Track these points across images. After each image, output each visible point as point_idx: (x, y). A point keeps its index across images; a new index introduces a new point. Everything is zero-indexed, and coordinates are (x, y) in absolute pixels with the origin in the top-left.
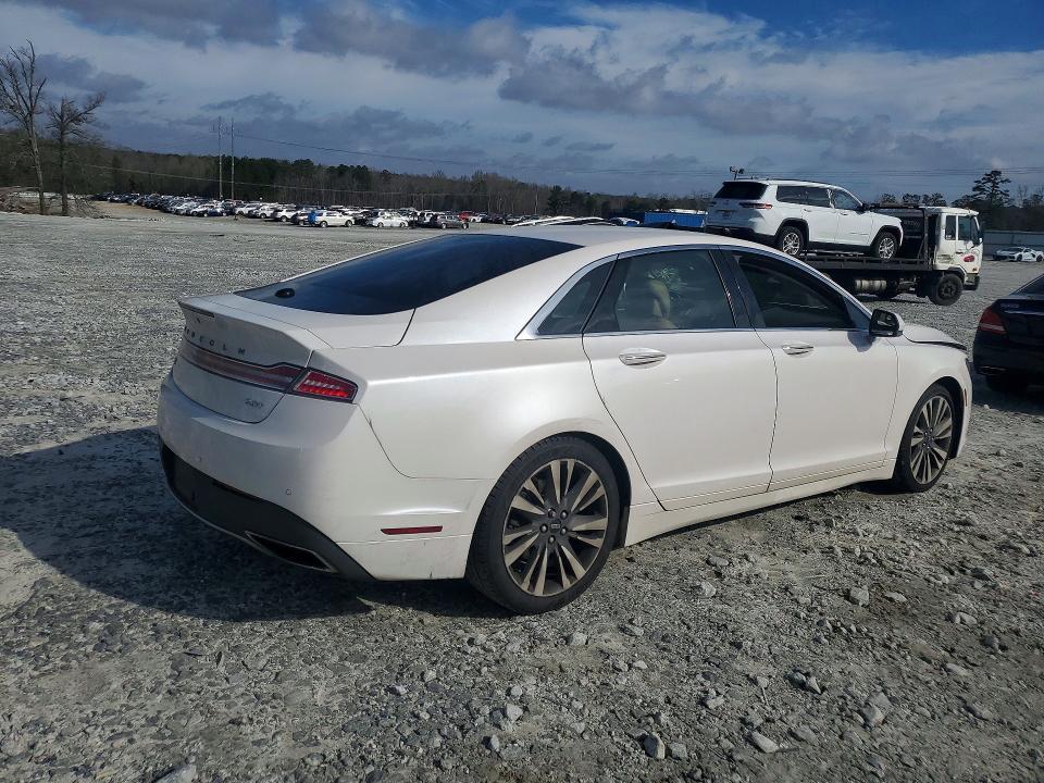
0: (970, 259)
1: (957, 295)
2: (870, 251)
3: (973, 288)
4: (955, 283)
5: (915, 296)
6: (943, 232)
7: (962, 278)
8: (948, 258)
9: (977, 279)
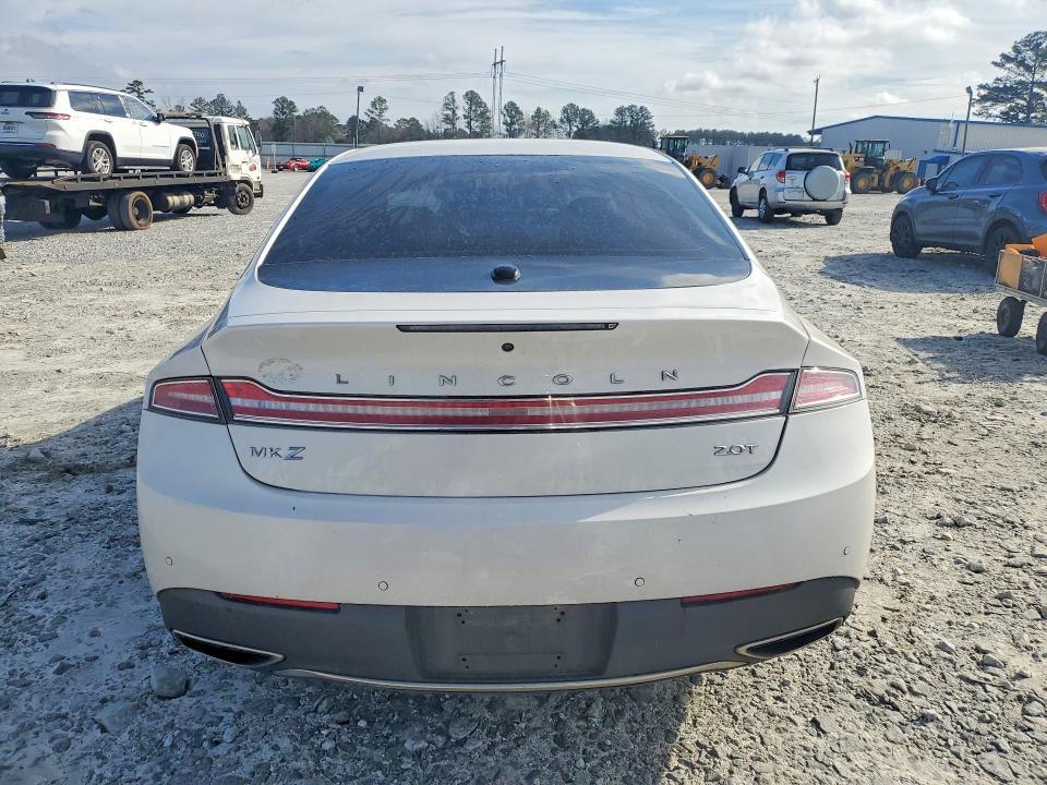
0: (253, 168)
1: (251, 203)
2: (175, 164)
3: (260, 195)
4: (247, 192)
5: (215, 208)
6: (228, 142)
7: (251, 186)
8: (238, 168)
9: (261, 186)
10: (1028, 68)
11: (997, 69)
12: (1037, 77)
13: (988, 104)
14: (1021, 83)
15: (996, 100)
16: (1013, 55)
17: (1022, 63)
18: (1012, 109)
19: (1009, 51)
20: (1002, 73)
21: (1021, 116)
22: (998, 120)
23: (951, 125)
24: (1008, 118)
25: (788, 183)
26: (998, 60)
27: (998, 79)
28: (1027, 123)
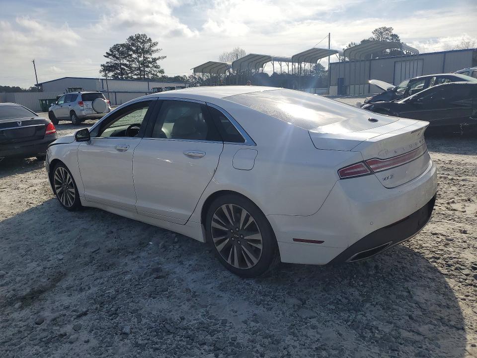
10: (117, 58)
11: (106, 58)
12: (122, 61)
13: (107, 72)
14: (116, 64)
15: (110, 71)
16: (111, 53)
17: (114, 56)
18: (115, 74)
19: (108, 51)
20: (108, 60)
21: (119, 77)
22: (112, 78)
23: (100, 80)
24: (115, 78)
25: (85, 107)
26: (106, 55)
27: (107, 62)
28: (122, 79)
